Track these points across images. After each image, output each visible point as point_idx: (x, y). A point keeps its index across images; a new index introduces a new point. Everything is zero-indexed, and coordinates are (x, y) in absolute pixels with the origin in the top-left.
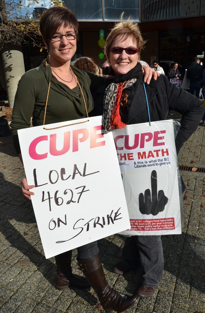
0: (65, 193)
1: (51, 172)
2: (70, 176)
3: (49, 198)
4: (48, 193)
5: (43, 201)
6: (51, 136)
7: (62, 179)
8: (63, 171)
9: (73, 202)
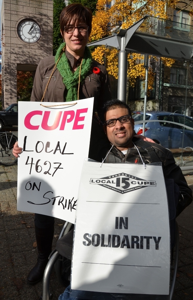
0: (45, 164)
1: (38, 142)
2: (53, 150)
3: (32, 164)
4: (32, 159)
5: (26, 164)
6: (46, 112)
7: (46, 151)
8: (48, 144)
9: (49, 173)
